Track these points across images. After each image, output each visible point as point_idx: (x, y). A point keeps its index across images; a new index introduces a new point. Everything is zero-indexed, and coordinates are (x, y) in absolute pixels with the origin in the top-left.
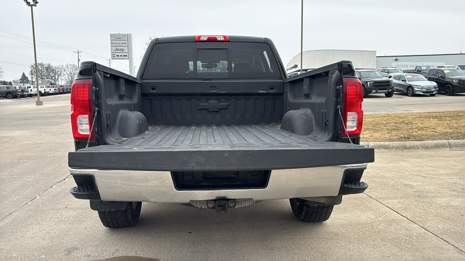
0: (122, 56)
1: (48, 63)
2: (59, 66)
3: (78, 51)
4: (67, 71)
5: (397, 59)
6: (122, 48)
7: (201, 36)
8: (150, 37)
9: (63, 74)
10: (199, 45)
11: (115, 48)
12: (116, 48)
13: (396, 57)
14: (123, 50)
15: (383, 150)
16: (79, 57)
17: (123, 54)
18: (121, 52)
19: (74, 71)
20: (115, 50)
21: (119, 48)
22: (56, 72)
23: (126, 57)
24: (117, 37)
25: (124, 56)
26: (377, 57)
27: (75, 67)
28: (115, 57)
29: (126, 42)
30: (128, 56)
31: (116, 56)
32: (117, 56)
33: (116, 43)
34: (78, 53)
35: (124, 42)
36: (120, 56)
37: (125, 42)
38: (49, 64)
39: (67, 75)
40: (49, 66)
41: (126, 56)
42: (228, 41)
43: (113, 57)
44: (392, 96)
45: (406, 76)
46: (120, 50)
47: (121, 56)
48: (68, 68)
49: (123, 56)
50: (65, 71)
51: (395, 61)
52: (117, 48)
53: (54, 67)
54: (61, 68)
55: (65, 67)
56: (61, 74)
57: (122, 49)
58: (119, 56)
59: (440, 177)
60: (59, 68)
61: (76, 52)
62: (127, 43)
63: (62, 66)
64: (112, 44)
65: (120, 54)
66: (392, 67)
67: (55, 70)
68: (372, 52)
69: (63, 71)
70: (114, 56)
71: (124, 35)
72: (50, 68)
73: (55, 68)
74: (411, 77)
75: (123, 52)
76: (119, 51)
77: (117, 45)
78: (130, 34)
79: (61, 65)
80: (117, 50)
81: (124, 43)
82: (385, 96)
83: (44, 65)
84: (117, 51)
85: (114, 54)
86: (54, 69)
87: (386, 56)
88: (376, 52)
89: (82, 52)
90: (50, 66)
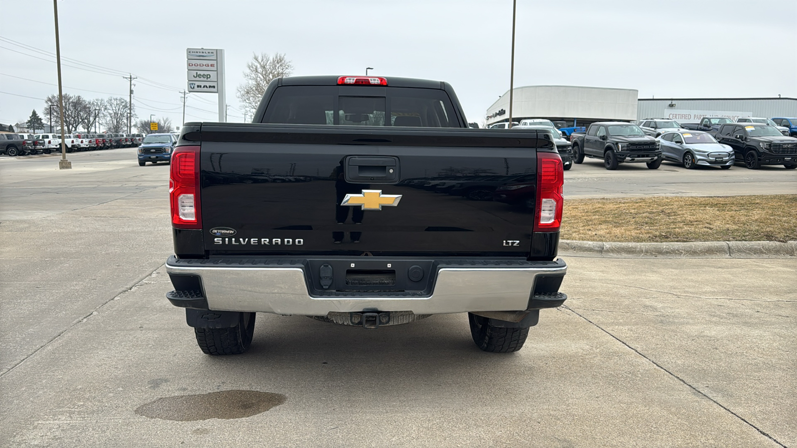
0: (207, 87)
1: (76, 96)
2: (97, 100)
3: (131, 76)
4: (109, 109)
5: (673, 103)
6: (206, 73)
7: (345, 77)
8: (255, 56)
9: (103, 114)
10: (342, 91)
11: (194, 73)
12: (197, 73)
13: (670, 101)
14: (208, 76)
15: (624, 255)
16: (132, 86)
17: (208, 84)
18: (205, 79)
19: (122, 110)
20: (195, 76)
21: (202, 73)
22: (90, 111)
23: (213, 89)
24: (199, 54)
25: (210, 87)
26: (639, 100)
27: (123, 102)
28: (194, 88)
29: (214, 62)
30: (216, 87)
31: (196, 86)
32: (198, 86)
33: (196, 65)
34: (129, 79)
35: (210, 63)
36: (202, 86)
37: (212, 62)
38: (79, 97)
39: (109, 116)
40: (79, 99)
41: (214, 87)
42: (387, 86)
43: (191, 88)
44: (658, 167)
45: (682, 134)
46: (203, 76)
47: (204, 87)
48: (111, 105)
49: (208, 86)
50: (106, 109)
51: (669, 107)
52: (199, 73)
53: (87, 103)
54: (99, 104)
55: (106, 103)
56: (100, 115)
57: (207, 75)
58: (201, 87)
59: (701, 296)
60: (95, 104)
61: (126, 78)
62: (215, 65)
63: (102, 100)
64: (189, 65)
65: (202, 84)
66: (663, 119)
67: (89, 108)
68: (631, 91)
69: (103, 109)
70: (192, 87)
71: (211, 52)
72: (81, 104)
73: (89, 103)
74: (691, 136)
75: (209, 79)
76: (202, 79)
77: (199, 68)
78: (222, 50)
79: (100, 99)
80: (199, 76)
81: (210, 65)
82: (646, 167)
83: (70, 97)
84: (198, 79)
85: (192, 84)
86: (88, 106)
87: (654, 98)
88: (638, 91)
89: (136, 78)
90: (81, 99)
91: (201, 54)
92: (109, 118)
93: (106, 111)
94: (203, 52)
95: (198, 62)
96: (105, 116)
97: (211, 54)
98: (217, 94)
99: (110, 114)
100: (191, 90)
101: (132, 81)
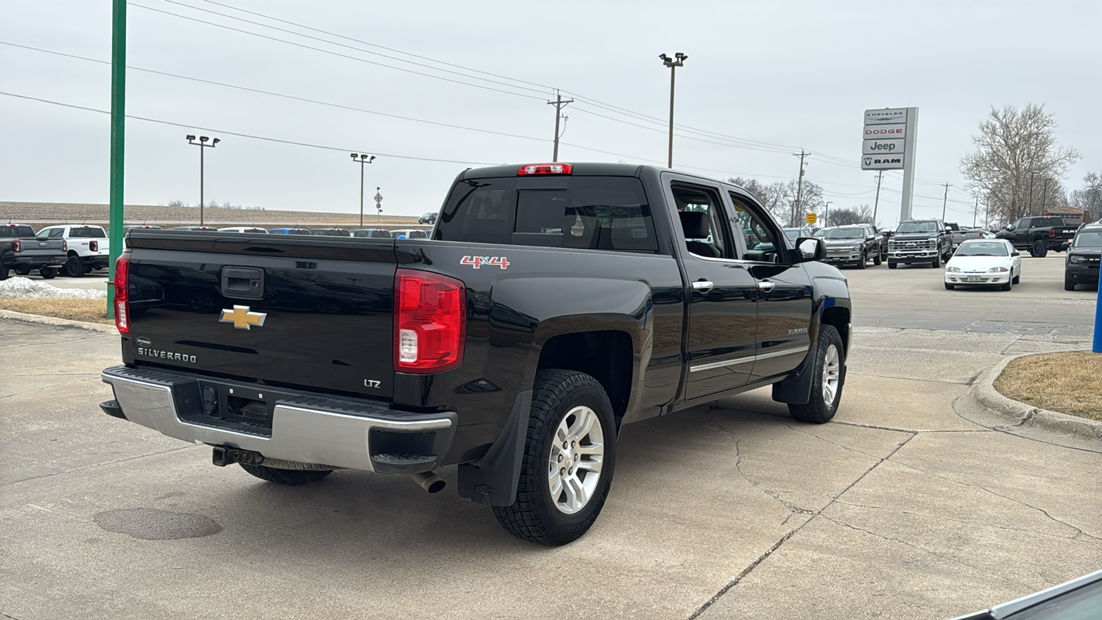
0: (888, 161)
1: (750, 180)
2: (775, 184)
3: (803, 152)
4: (789, 196)
6: (889, 142)
8: (993, 109)
9: (782, 202)
10: (521, 183)
11: (872, 143)
12: (876, 143)
14: (892, 147)
16: (804, 165)
17: (890, 158)
18: (887, 151)
19: (806, 197)
20: (874, 147)
21: (883, 142)
22: (765, 199)
23: (897, 163)
24: (881, 117)
25: (893, 161)
27: (808, 186)
28: (870, 163)
29: (902, 127)
30: (901, 161)
31: (873, 161)
32: (876, 162)
33: (876, 132)
34: (801, 156)
35: (896, 127)
36: (882, 161)
37: (899, 127)
38: (754, 181)
39: (788, 204)
40: (753, 184)
41: (899, 161)
42: (570, 175)
43: (866, 164)
46: (885, 146)
47: (884, 162)
48: (792, 190)
49: (890, 161)
50: (785, 195)
52: (879, 142)
53: (763, 188)
54: (778, 189)
55: (787, 188)
56: (777, 203)
57: (890, 145)
58: (879, 161)
60: (773, 189)
61: (797, 155)
62: (904, 131)
63: (782, 184)
64: (867, 133)
65: (882, 158)
67: (765, 195)
69: (782, 195)
70: (868, 163)
71: (898, 112)
72: (755, 190)
73: (766, 189)
75: (892, 151)
76: (883, 151)
77: (879, 136)
78: (915, 108)
79: (780, 183)
80: (878, 147)
81: (895, 131)
83: (743, 182)
84: (877, 151)
85: (868, 159)
86: (763, 192)
89: (810, 154)
90: (756, 184)
91: (885, 116)
92: (788, 208)
93: (785, 198)
94: (887, 114)
95: (879, 128)
96: (783, 204)
97: (898, 115)
98: (902, 171)
99: (790, 202)
100: (867, 167)
101: (804, 159)
